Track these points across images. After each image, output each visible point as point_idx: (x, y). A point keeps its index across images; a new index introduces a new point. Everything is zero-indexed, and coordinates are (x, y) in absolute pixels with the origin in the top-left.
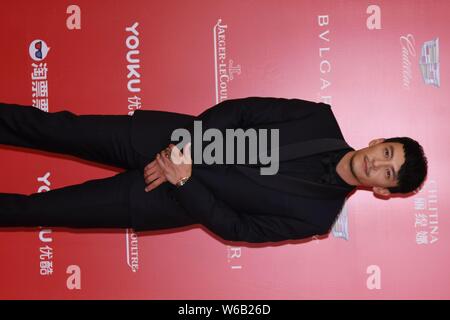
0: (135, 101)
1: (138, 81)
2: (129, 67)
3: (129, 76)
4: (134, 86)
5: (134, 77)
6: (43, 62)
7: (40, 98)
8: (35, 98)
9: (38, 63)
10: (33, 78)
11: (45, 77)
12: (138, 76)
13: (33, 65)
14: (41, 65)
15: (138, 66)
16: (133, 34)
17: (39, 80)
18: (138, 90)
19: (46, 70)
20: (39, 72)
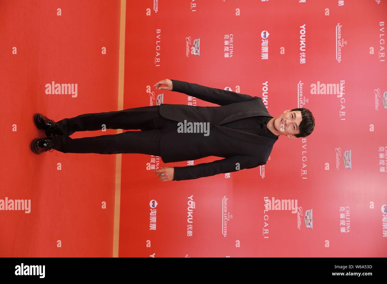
0: (190, 226)
1: (192, 219)
2: (189, 213)
3: (188, 216)
4: (190, 220)
5: (190, 217)
6: (155, 209)
7: (153, 223)
8: (151, 223)
9: (153, 209)
10: (151, 215)
11: (155, 215)
12: (192, 216)
13: (151, 210)
14: (154, 210)
15: (192, 213)
16: (191, 200)
17: (153, 216)
18: (191, 222)
19: (156, 212)
20: (153, 213)
